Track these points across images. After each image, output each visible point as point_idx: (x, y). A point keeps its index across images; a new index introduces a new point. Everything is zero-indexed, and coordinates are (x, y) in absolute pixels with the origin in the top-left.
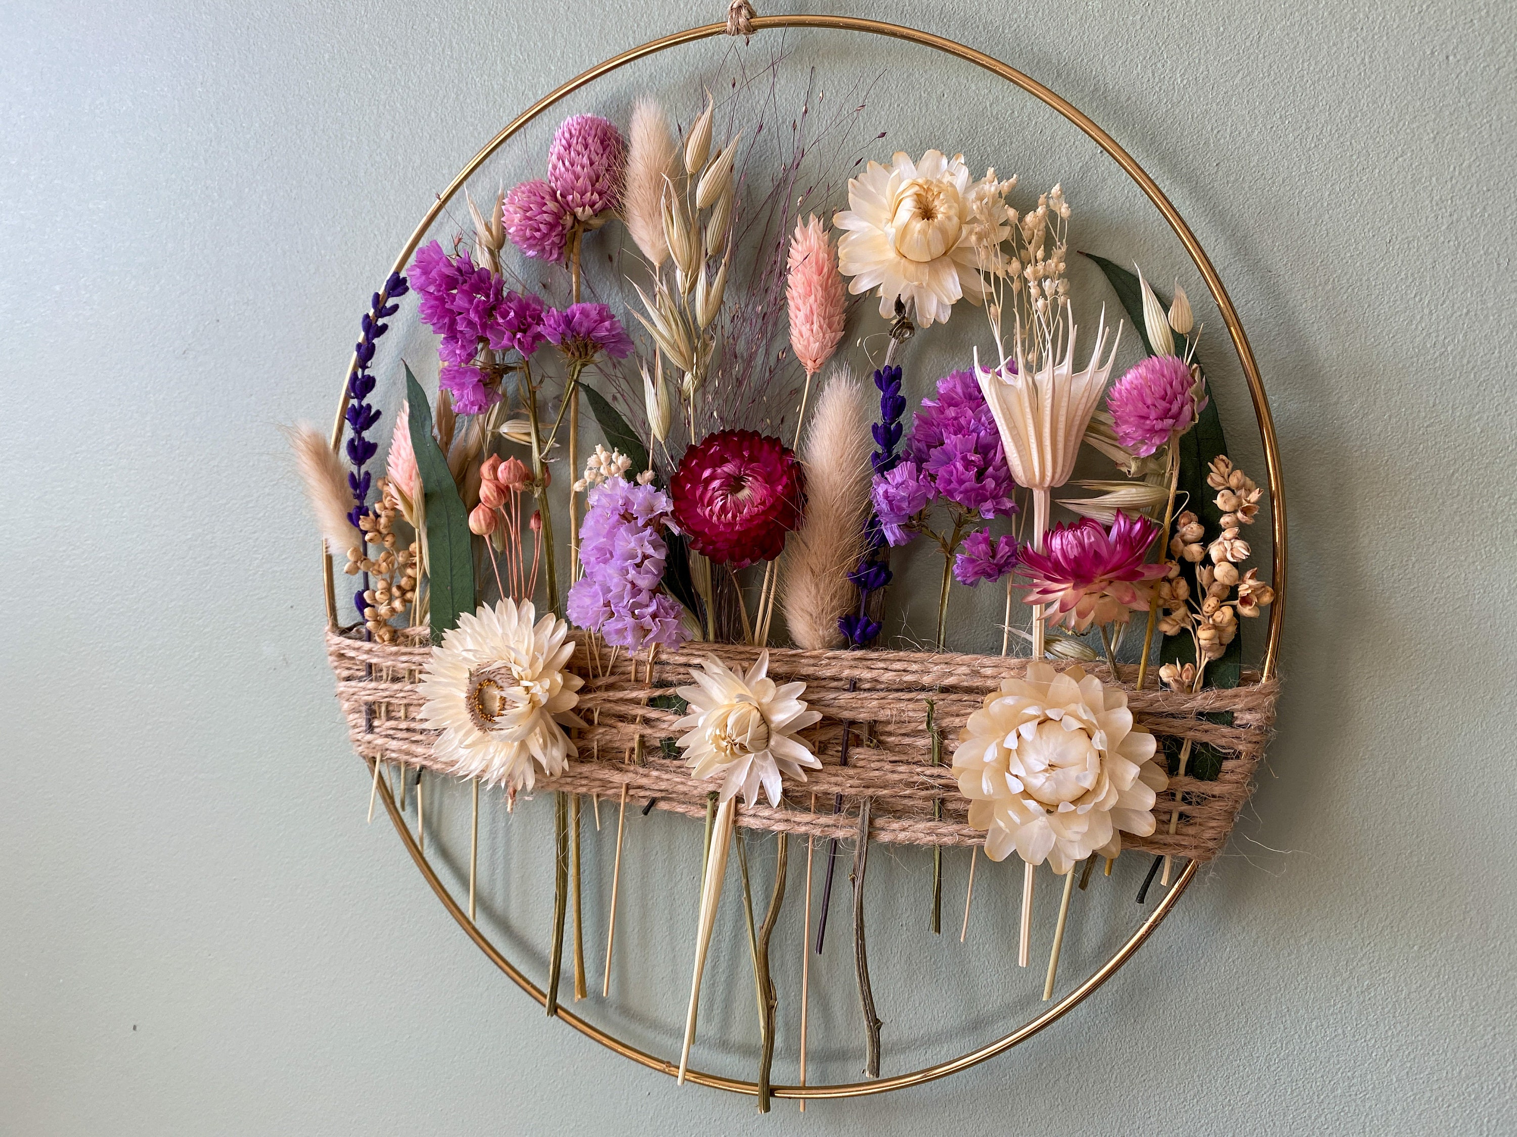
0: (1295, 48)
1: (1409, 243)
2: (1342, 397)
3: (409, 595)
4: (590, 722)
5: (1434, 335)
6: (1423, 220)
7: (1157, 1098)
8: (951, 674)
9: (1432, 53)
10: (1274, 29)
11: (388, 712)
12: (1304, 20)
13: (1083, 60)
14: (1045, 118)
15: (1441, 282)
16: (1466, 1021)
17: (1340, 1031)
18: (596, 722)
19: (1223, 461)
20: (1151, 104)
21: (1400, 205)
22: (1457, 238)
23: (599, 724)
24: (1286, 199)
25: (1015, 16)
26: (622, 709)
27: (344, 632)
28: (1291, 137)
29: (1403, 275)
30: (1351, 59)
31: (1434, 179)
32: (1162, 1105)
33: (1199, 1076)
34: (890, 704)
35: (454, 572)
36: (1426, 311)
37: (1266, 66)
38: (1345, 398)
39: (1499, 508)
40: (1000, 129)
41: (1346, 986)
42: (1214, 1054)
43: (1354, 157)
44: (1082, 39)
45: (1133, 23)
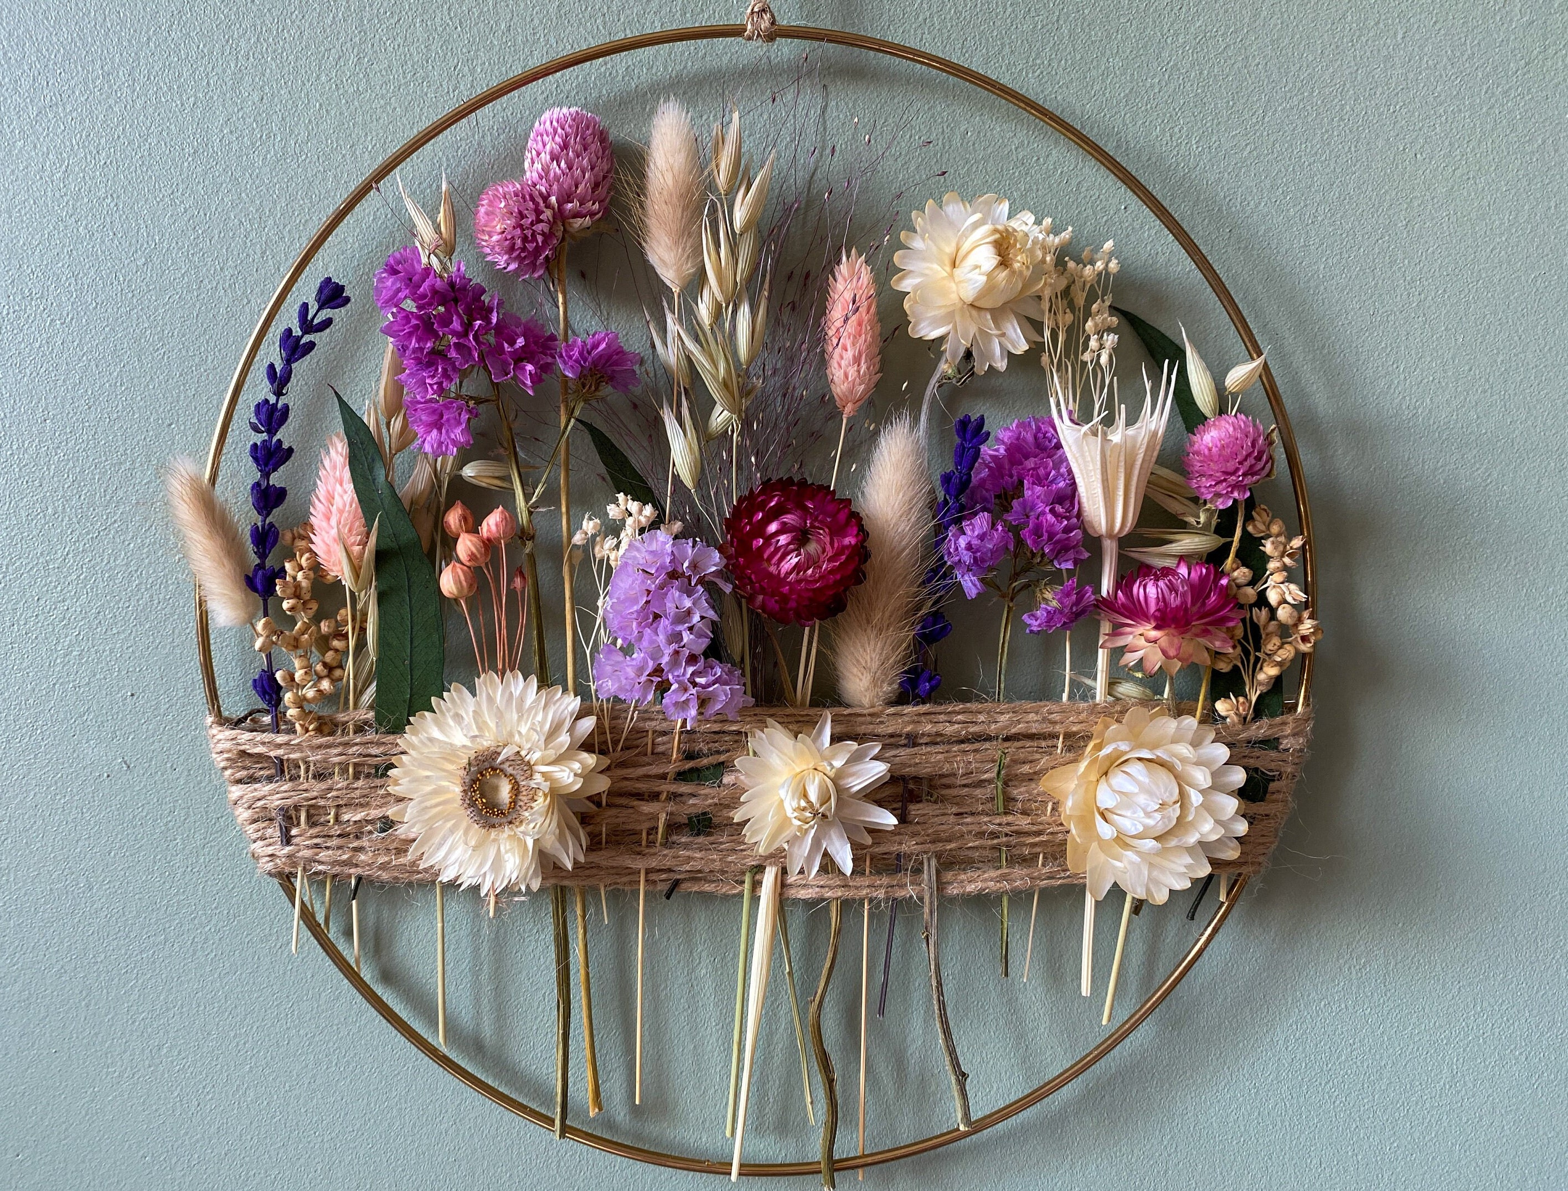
0: (1294, 130)
1: (1388, 316)
2: (1336, 451)
3: (338, 673)
4: (599, 804)
5: (1408, 398)
6: (1399, 297)
7: (1193, 1094)
8: (1019, 722)
9: (1404, 150)
10: (1276, 110)
11: (309, 817)
12: (1301, 106)
13: (1105, 115)
14: (1071, 168)
15: (1413, 352)
16: (1439, 980)
17: (1343, 1006)
18: (604, 803)
19: (1265, 510)
20: (1170, 166)
21: (1380, 282)
22: (1424, 315)
23: (607, 805)
24: (1289, 269)
25: (1038, 62)
26: (643, 786)
27: (237, 723)
28: (1292, 212)
29: (1383, 345)
30: (1340, 146)
31: (1406, 262)
32: (1198, 1099)
33: (1228, 1068)
34: (955, 756)
35: (416, 643)
36: (1402, 377)
37: (1271, 143)
38: (1340, 452)
39: (1457, 548)
40: (1026, 174)
41: (1347, 966)
42: (1241, 1045)
43: (1344, 236)
44: (1104, 94)
45: (1152, 86)
